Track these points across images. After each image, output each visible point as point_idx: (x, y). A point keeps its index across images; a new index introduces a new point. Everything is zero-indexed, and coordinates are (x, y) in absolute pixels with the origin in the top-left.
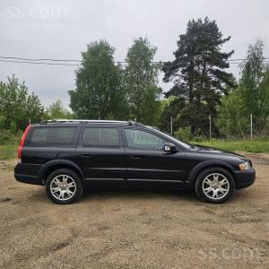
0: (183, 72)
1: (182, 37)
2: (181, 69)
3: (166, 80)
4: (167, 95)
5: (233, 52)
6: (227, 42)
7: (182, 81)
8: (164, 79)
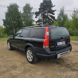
0: (41, 15)
1: (41, 3)
2: (41, 14)
3: (36, 17)
4: (36, 22)
5: (56, 10)
6: (54, 7)
7: (41, 18)
8: (35, 17)
